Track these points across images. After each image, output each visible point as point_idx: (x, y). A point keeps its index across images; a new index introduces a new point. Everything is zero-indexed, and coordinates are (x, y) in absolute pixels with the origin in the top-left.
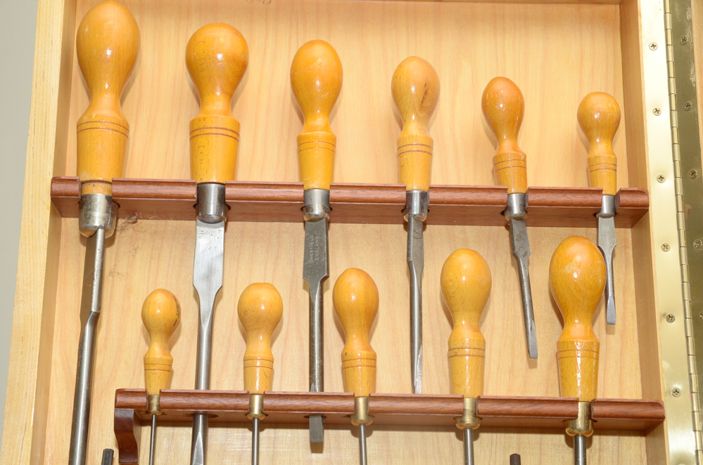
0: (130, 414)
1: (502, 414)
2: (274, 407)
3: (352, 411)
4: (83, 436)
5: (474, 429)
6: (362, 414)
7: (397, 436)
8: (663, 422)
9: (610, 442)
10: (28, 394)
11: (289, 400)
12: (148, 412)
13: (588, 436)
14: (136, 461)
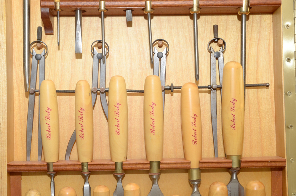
0: (47, 10)
1: (210, 6)
2: (110, 5)
3: (144, 7)
4: (28, 20)
5: (198, 13)
6: (149, 9)
7: (164, 19)
8: (280, 6)
9: (257, 19)
10: (2, 2)
11: (117, 2)
12: (55, 10)
13: (247, 14)
14: (52, 32)
